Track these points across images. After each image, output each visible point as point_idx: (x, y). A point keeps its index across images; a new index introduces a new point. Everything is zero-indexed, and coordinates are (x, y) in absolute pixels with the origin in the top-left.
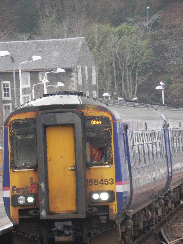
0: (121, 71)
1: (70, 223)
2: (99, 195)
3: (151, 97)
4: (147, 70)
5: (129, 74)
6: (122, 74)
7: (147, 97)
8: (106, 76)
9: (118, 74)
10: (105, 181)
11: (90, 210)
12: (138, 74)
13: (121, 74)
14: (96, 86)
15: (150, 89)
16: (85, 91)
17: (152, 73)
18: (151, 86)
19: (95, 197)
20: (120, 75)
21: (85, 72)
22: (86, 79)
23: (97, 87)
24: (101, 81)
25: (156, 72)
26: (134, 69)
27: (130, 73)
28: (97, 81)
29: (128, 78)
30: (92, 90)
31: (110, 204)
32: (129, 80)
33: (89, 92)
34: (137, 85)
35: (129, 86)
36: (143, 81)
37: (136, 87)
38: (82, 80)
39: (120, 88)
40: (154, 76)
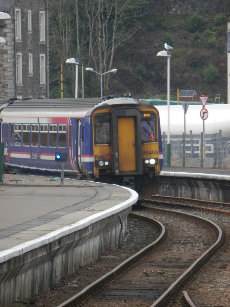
0: (88, 22)
1: (133, 178)
2: (149, 161)
3: (137, 68)
4: (132, 21)
5: (102, 27)
6: (90, 27)
7: (131, 69)
8: (62, 29)
9: (83, 26)
10: (152, 152)
11: (144, 170)
12: (117, 28)
13: (88, 26)
14: (46, 45)
15: (136, 55)
16: (26, 52)
17: (140, 28)
18: (137, 50)
19: (147, 162)
20: (87, 29)
21: (27, 20)
22: (29, 31)
23: (46, 48)
24: (54, 36)
25: (147, 26)
26: (110, 19)
27: (104, 25)
28: (48, 37)
29: (100, 34)
30: (38, 52)
31: (155, 166)
32: (101, 37)
33: (33, 55)
34: (115, 46)
35: (102, 48)
36: (125, 40)
37: (113, 50)
38: (22, 34)
39: (85, 51)
40: (144, 33)
